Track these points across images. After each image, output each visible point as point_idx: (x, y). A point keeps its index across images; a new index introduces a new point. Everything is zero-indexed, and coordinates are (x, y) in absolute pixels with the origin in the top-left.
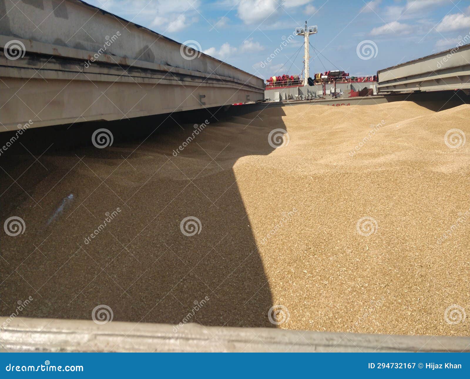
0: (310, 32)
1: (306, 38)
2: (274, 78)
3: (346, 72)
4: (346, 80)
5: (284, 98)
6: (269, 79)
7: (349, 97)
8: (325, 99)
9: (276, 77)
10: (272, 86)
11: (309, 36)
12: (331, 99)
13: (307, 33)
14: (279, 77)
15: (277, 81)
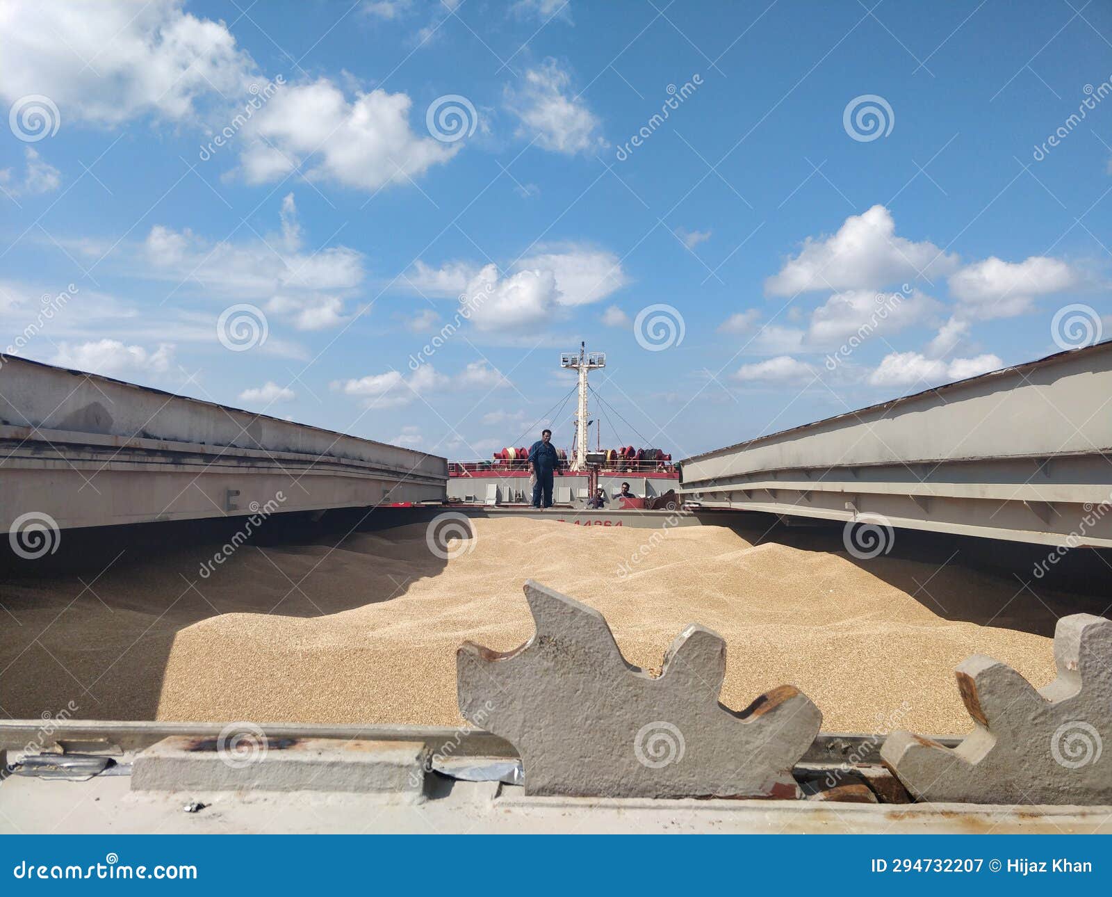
0: (591, 363)
1: (581, 376)
2: (511, 452)
3: (665, 452)
4: (666, 468)
5: (506, 498)
6: (499, 452)
7: (620, 509)
8: (572, 508)
9: (516, 450)
10: (506, 469)
11: (588, 371)
12: (584, 510)
13: (584, 366)
14: (522, 450)
15: (517, 457)
